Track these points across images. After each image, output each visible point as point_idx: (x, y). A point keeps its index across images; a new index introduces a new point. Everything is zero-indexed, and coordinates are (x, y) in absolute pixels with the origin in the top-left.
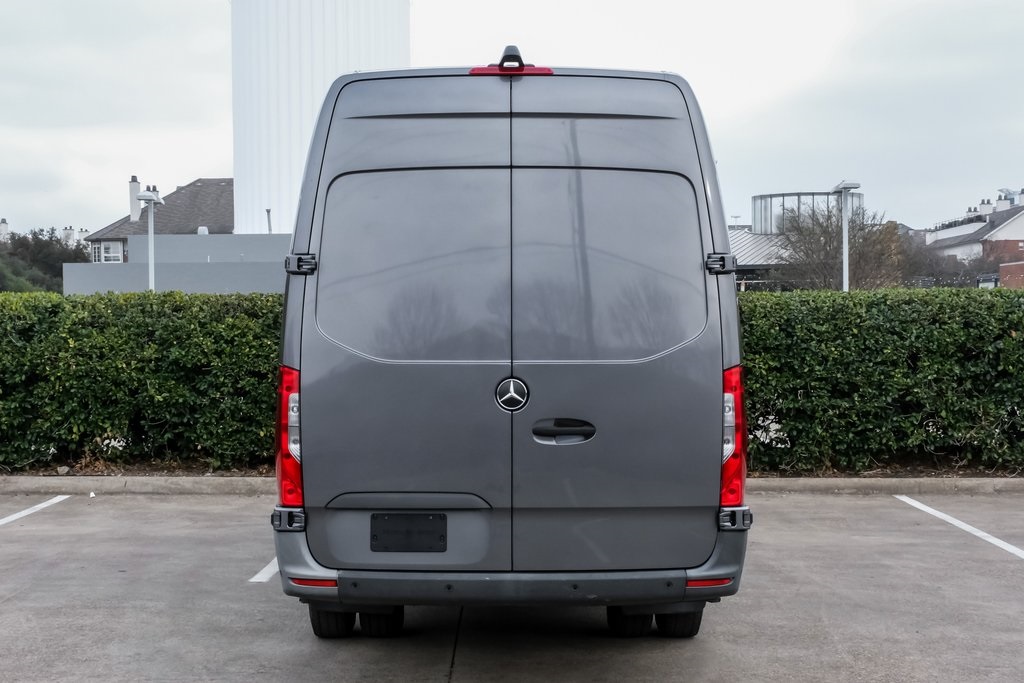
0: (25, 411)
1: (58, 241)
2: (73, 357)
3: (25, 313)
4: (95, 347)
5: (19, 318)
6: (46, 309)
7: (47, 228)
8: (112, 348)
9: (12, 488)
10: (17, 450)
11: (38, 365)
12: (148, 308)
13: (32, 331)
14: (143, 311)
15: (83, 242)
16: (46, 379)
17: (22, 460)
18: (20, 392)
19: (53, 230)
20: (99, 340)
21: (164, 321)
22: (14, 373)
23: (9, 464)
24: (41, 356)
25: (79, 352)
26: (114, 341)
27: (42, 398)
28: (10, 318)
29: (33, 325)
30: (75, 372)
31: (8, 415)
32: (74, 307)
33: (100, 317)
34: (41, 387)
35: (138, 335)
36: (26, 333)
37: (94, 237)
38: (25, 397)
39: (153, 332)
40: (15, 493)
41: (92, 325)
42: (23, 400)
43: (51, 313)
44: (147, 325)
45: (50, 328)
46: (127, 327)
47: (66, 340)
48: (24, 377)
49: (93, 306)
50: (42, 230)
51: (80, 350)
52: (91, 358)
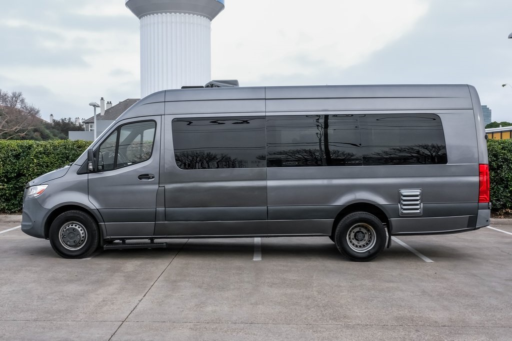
0: (16, 188)
1: (72, 123)
2: (36, 166)
3: (17, 148)
4: (45, 162)
5: (14, 150)
6: (26, 147)
7: (67, 118)
8: (52, 163)
9: (8, 220)
10: (13, 204)
11: (21, 170)
12: (67, 147)
13: (20, 156)
14: (65, 148)
15: (81, 123)
16: (24, 175)
17: (15, 208)
18: (14, 181)
19: (70, 118)
20: (46, 159)
21: (73, 152)
22: (12, 173)
23: (10, 210)
24: (22, 166)
25: (38, 164)
26: (52, 160)
27: (23, 183)
28: (11, 150)
29: (20, 153)
30: (36, 172)
31: (9, 190)
32: (38, 146)
33: (47, 150)
34: (22, 179)
35: (63, 158)
36: (17, 157)
37: (86, 122)
38: (16, 183)
39: (69, 156)
40: (9, 222)
41: (44, 153)
42: (15, 184)
43: (28, 148)
44: (66, 153)
45: (27, 154)
46: (58, 154)
47: (33, 160)
48: (15, 175)
49: (45, 146)
50: (66, 119)
51: (39, 163)
52: (43, 167)
